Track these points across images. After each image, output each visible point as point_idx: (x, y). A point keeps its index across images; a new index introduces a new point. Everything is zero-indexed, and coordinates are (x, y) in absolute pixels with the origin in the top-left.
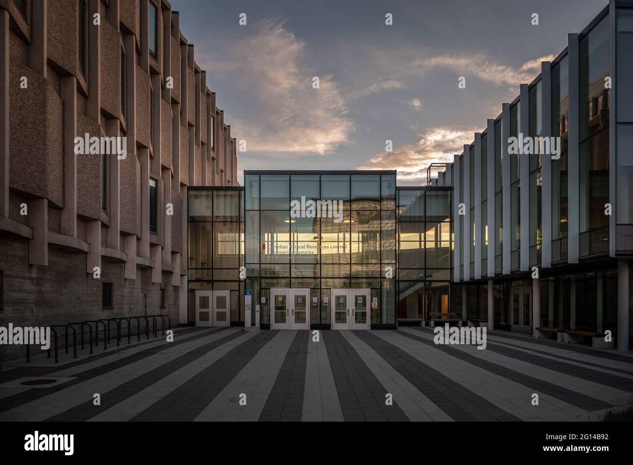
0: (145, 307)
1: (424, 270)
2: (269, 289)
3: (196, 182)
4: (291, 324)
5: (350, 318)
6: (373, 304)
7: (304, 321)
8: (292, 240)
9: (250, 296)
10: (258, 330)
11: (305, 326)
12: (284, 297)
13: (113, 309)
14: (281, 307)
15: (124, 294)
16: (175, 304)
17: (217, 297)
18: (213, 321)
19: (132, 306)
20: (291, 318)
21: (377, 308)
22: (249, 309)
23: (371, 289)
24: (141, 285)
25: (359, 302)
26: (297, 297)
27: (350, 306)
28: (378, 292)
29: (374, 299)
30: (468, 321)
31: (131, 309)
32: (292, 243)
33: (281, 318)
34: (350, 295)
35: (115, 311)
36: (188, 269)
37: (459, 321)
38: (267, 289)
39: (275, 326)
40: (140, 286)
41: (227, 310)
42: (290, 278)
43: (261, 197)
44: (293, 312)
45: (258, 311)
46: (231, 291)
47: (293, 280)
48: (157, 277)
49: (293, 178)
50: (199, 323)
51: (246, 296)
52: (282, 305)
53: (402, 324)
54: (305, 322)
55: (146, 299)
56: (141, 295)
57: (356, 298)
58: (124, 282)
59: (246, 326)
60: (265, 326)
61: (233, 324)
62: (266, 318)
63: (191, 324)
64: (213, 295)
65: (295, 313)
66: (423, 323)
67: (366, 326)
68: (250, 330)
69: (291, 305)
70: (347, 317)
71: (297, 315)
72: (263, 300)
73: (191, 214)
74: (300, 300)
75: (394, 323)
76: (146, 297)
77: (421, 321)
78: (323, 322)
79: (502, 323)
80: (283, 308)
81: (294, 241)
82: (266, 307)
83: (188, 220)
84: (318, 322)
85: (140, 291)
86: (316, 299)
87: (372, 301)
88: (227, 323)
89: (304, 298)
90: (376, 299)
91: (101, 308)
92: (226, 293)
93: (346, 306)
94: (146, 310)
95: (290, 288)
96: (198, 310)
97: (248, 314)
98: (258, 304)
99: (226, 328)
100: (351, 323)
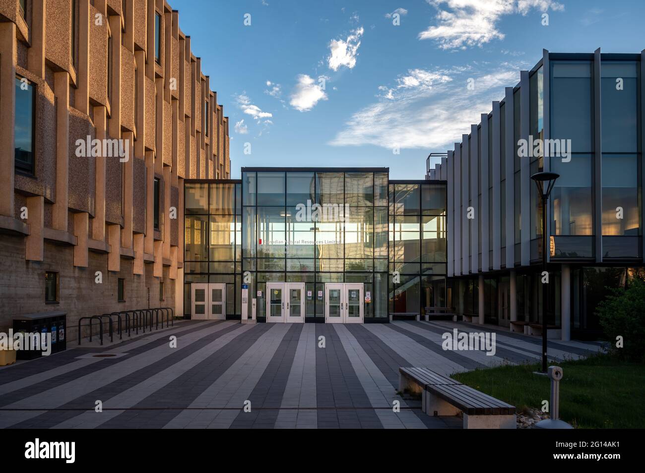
0: (148, 300)
1: (419, 264)
2: (265, 283)
3: (192, 176)
4: (286, 317)
5: (344, 312)
6: (366, 298)
7: (298, 314)
8: (288, 229)
9: (247, 290)
10: (255, 322)
11: (300, 319)
12: (280, 291)
13: (125, 302)
14: (277, 301)
15: (133, 289)
16: (172, 297)
17: (213, 290)
18: (209, 315)
19: (139, 299)
20: (286, 311)
21: (370, 302)
22: (246, 302)
23: (365, 283)
24: (146, 279)
25: (352, 296)
26: (292, 291)
27: (344, 300)
28: (371, 287)
29: (367, 293)
30: (464, 316)
31: (138, 302)
32: (287, 233)
33: (277, 311)
34: (344, 288)
35: (127, 304)
36: (184, 262)
37: (453, 316)
38: (263, 282)
39: (270, 319)
40: (144, 280)
41: (223, 303)
42: (285, 272)
43: (258, 192)
44: (288, 305)
45: (254, 305)
46: (226, 284)
47: (288, 274)
48: (158, 271)
49: (289, 175)
50: (195, 316)
51: (243, 290)
52: (278, 299)
53: (395, 318)
54: (300, 316)
55: (149, 292)
56: (146, 288)
57: (350, 291)
58: (133, 277)
59: (243, 318)
60: (261, 319)
61: (229, 317)
62: (262, 312)
63: (187, 316)
64: (209, 288)
65: (291, 306)
66: (418, 317)
67: (359, 320)
68: (246, 323)
69: (286, 299)
70: (341, 310)
71: (292, 308)
72: (259, 293)
73: (187, 207)
74: (295, 294)
75: (386, 317)
76: (149, 290)
77: (416, 315)
78: (318, 315)
79: (493, 318)
80: (279, 301)
81: (289, 231)
82: (261, 301)
83: (184, 212)
84: (312, 315)
85: (145, 284)
86: (311, 292)
87: (365, 295)
88: (222, 316)
89: (299, 291)
90: (369, 293)
91: (117, 301)
92: (221, 286)
93: (340, 300)
94: (149, 303)
95: (286, 282)
96: (194, 303)
97: (245, 307)
98: (254, 298)
99: (221, 321)
100: (345, 317)
